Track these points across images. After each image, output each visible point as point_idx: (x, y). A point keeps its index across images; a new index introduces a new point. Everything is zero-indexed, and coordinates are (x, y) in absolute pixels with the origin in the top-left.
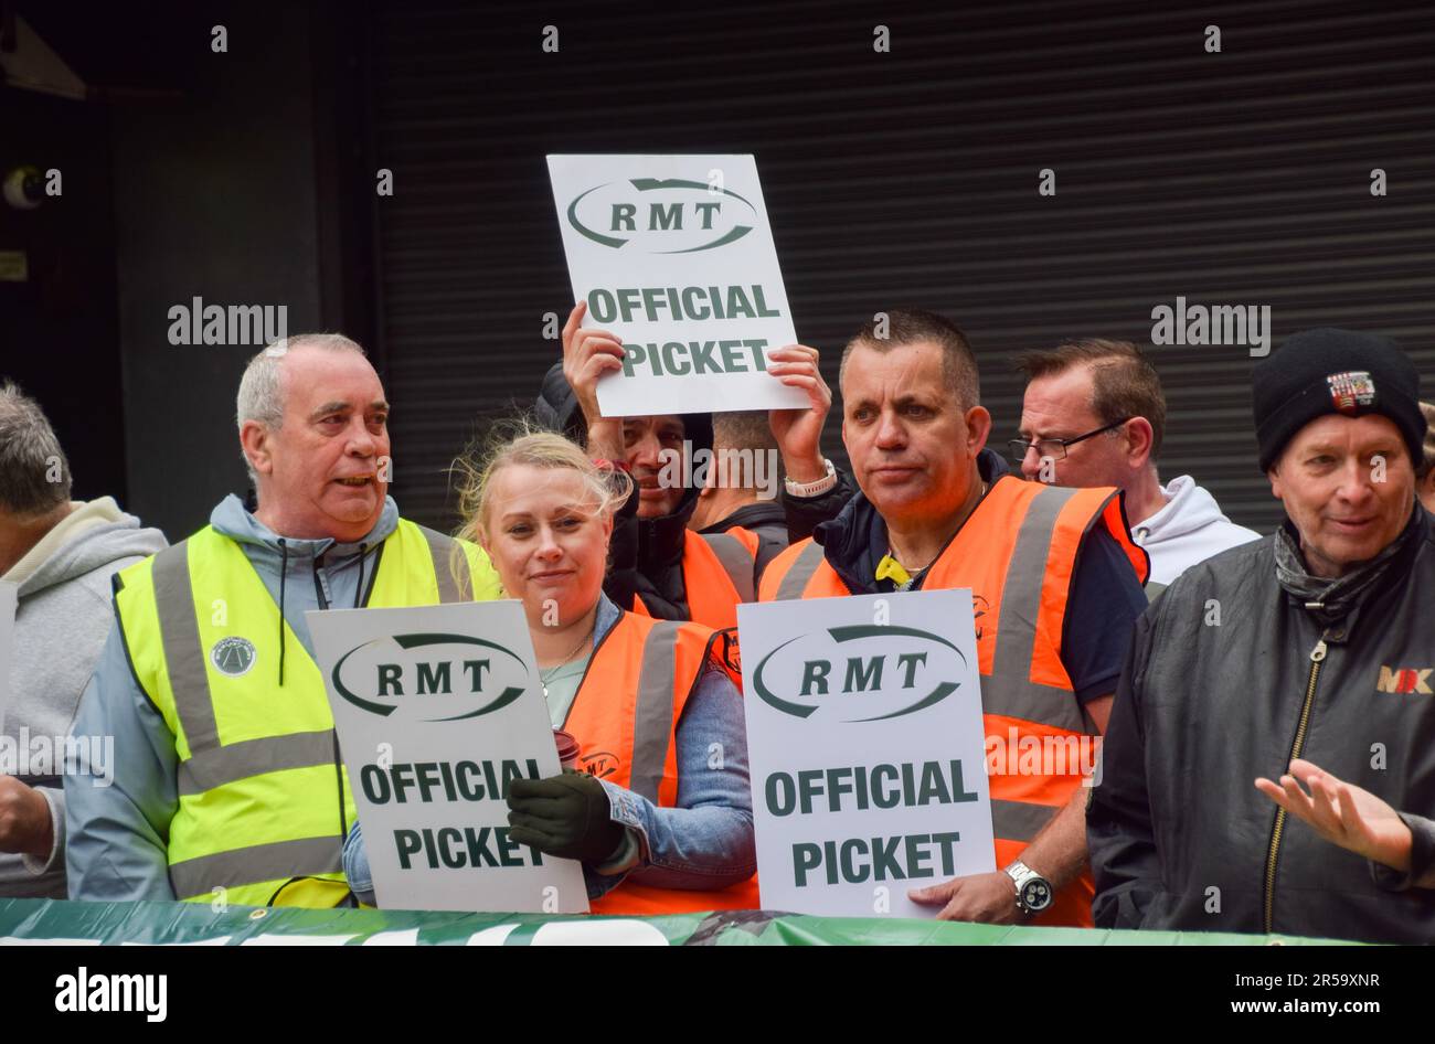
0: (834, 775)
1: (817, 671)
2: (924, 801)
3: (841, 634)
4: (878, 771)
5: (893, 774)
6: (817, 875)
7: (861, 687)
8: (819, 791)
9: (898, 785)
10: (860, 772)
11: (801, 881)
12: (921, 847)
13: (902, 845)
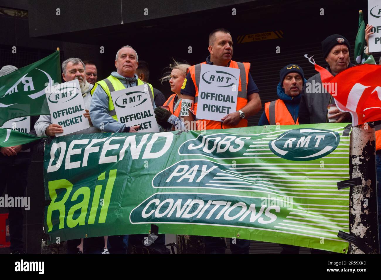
0: (212, 94)
1: (213, 77)
2: (226, 101)
3: (218, 72)
4: (219, 95)
5: (222, 96)
6: (207, 109)
7: (219, 81)
8: (210, 96)
9: (222, 98)
10: (217, 95)
11: (204, 110)
12: (224, 108)
13: (221, 108)
